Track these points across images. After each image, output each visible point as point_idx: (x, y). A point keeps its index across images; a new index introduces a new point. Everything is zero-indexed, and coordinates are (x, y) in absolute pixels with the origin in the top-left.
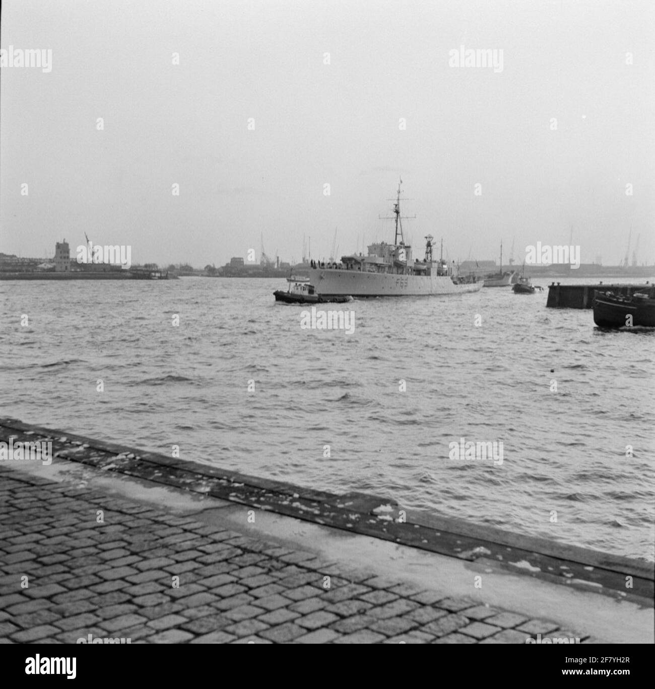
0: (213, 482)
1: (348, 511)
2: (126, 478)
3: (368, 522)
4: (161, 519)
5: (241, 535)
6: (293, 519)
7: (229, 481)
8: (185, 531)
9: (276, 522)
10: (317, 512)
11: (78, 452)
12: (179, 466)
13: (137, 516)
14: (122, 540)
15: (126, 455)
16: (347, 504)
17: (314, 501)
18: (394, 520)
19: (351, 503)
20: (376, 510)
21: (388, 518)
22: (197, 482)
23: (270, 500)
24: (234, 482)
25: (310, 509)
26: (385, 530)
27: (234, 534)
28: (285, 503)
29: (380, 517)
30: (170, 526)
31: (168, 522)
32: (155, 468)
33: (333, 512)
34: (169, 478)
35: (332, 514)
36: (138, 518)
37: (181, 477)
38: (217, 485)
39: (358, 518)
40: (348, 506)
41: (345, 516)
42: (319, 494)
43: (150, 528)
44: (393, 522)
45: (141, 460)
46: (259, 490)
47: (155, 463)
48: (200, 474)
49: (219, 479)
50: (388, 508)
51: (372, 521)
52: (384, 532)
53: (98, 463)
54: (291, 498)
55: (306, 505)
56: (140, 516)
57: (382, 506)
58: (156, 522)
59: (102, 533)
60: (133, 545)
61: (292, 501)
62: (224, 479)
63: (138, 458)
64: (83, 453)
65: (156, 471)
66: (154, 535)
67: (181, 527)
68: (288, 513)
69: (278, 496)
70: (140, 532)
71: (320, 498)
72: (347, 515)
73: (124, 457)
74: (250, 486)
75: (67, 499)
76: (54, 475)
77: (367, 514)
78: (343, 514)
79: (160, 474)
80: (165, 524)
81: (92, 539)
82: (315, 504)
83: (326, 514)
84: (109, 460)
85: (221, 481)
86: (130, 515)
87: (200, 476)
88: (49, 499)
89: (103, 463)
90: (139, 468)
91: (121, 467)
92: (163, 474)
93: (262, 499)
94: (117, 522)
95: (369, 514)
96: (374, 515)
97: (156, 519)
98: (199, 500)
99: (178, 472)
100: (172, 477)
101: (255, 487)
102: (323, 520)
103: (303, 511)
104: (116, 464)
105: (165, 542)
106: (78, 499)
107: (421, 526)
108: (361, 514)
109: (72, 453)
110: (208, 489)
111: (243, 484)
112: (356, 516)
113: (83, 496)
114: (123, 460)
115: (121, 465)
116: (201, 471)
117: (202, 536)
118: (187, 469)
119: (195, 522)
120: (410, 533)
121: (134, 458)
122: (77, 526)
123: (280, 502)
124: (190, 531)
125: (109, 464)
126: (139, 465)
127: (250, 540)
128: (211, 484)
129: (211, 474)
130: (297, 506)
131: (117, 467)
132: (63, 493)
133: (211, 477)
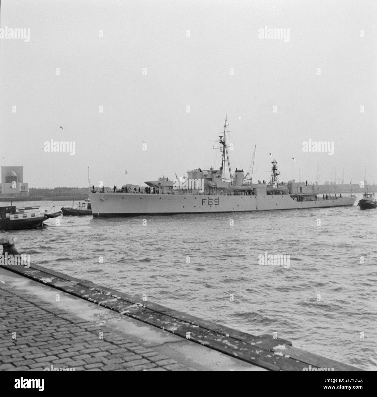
0: (181, 324)
1: (257, 347)
2: (130, 320)
3: (266, 357)
4: (132, 349)
5: (176, 362)
6: (217, 352)
7: (191, 324)
8: (143, 357)
9: (205, 353)
10: (236, 347)
11: (113, 302)
12: (166, 313)
13: (120, 346)
14: (102, 362)
15: (138, 305)
16: (257, 343)
17: (237, 339)
18: (284, 355)
19: (260, 342)
20: (275, 348)
21: (281, 354)
22: (171, 324)
23: (210, 337)
24: (194, 325)
25: (232, 345)
26: (275, 363)
27: (173, 361)
28: (219, 340)
29: (276, 353)
30: (136, 354)
31: (136, 351)
32: (151, 313)
33: (246, 348)
34: (157, 320)
35: (245, 349)
36: (121, 347)
37: (164, 320)
38: (182, 326)
39: (261, 353)
40: (258, 344)
41: (253, 351)
42: (243, 334)
43: (123, 355)
44: (282, 358)
45: (146, 308)
46: (207, 330)
47: (152, 310)
48: (175, 318)
49: (185, 322)
50: (283, 347)
51: (269, 356)
52: (274, 364)
53: (120, 309)
54: (223, 337)
55: (231, 343)
56: (122, 346)
57: (279, 345)
58: (129, 351)
59: (92, 357)
60: (106, 366)
61: (223, 339)
62: (188, 322)
63: (144, 306)
64: (116, 302)
65: (151, 316)
66: (123, 359)
67: (142, 355)
68: (217, 347)
69: (216, 335)
70: (116, 357)
71: (242, 338)
72: (255, 351)
73: (137, 306)
74: (202, 328)
75: (87, 333)
76: (90, 317)
77: (268, 350)
78: (252, 350)
79: (152, 318)
80: (134, 352)
81: (84, 361)
82: (237, 342)
83: (241, 349)
84: (128, 307)
85: (187, 323)
86: (116, 345)
87: (175, 320)
88: (77, 332)
89: (123, 309)
90: (142, 313)
91: (132, 312)
92: (154, 318)
93: (206, 337)
94: (106, 350)
95: (270, 350)
96: (272, 351)
97: (130, 349)
98: (165, 336)
99: (163, 317)
100: (158, 320)
101: (205, 328)
102: (238, 353)
103: (228, 346)
104: (130, 310)
105: (127, 365)
106: (92, 333)
107: (300, 361)
108: (264, 350)
109: (109, 302)
110: (175, 329)
111: (198, 326)
112: (261, 351)
113: (96, 331)
114: (135, 308)
115: (133, 311)
116: (177, 317)
117: (152, 362)
118: (169, 315)
119: (153, 352)
120: (291, 367)
121: (143, 307)
122: (80, 352)
123: (215, 340)
124: (146, 358)
125: (126, 310)
126: (143, 311)
127: (180, 366)
128: (179, 326)
129: (183, 318)
130: (225, 342)
131: (130, 312)
132: (86, 329)
133: (181, 321)
